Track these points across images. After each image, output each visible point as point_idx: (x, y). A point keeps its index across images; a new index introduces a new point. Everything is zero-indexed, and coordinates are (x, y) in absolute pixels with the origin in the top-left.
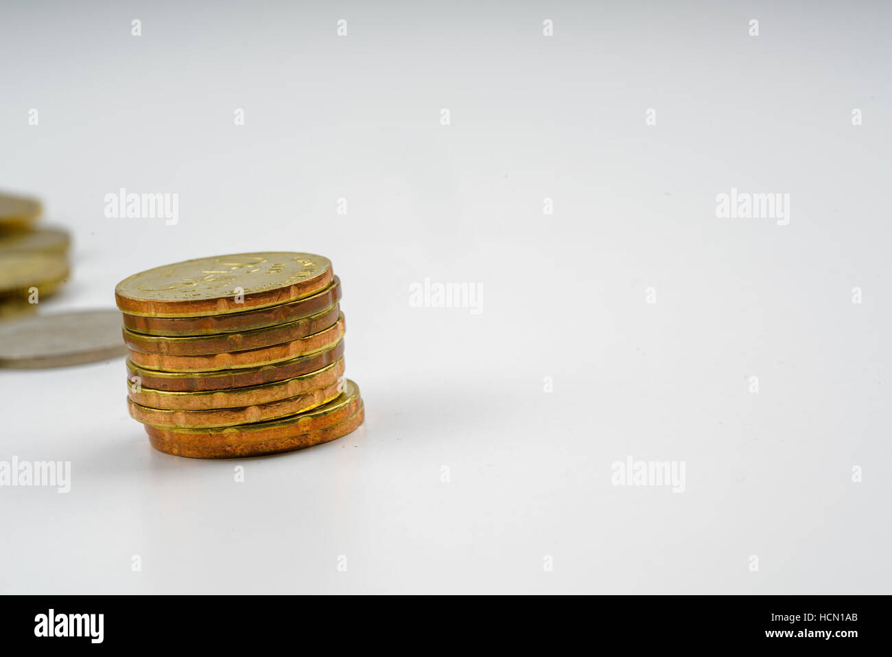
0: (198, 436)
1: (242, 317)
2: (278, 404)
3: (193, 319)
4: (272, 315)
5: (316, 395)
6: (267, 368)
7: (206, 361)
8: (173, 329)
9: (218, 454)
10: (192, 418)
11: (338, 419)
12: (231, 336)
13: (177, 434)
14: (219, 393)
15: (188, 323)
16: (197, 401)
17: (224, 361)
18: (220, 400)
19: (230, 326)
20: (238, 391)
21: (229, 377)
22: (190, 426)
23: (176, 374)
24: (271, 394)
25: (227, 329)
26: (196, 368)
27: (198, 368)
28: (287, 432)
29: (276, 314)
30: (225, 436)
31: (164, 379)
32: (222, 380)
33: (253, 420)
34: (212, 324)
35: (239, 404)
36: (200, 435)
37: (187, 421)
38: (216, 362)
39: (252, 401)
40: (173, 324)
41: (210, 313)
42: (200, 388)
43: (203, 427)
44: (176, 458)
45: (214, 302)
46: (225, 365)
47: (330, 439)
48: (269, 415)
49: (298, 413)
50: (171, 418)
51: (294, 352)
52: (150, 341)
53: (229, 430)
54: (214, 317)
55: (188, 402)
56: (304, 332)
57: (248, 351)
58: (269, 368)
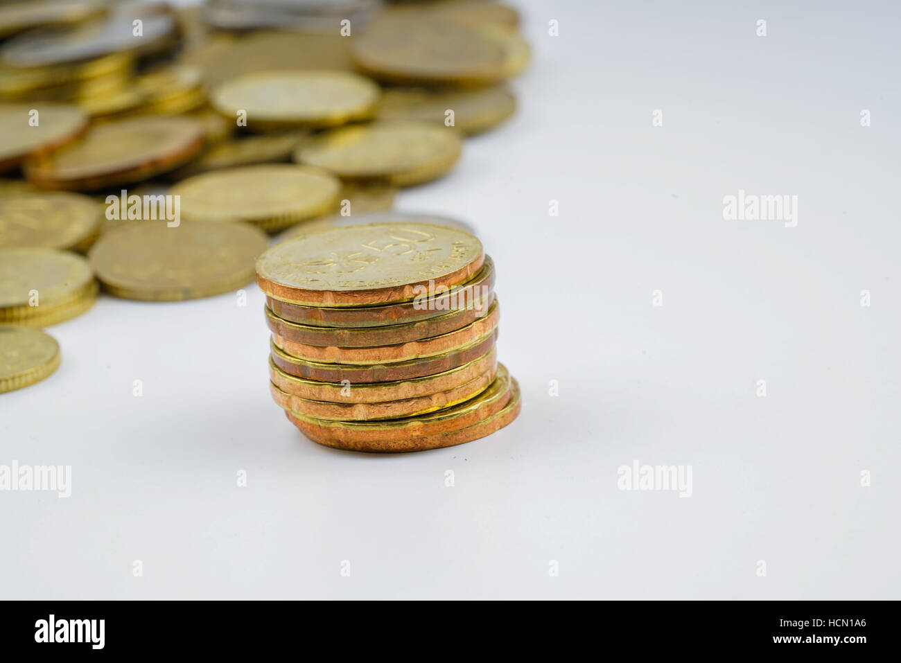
1: (350, 314)
2: (388, 405)
3: (304, 307)
6: (377, 367)
7: (317, 351)
8: (288, 314)
10: (304, 406)
14: (327, 386)
16: (307, 390)
18: (329, 393)
19: (338, 320)
21: (338, 372)
22: (302, 414)
23: (293, 359)
24: (379, 394)
25: (333, 323)
26: (308, 357)
27: (311, 357)
28: (393, 435)
30: (333, 430)
32: (331, 373)
33: (361, 418)
34: (321, 316)
35: (346, 400)
36: (311, 424)
37: (299, 408)
38: (327, 354)
39: (361, 398)
41: (318, 304)
42: (311, 378)
43: (313, 416)
45: (320, 293)
46: (335, 359)
48: (376, 413)
49: (411, 415)
51: (408, 354)
53: (337, 424)
54: (322, 308)
55: (301, 389)
56: (421, 335)
57: (357, 348)
58: (380, 367)
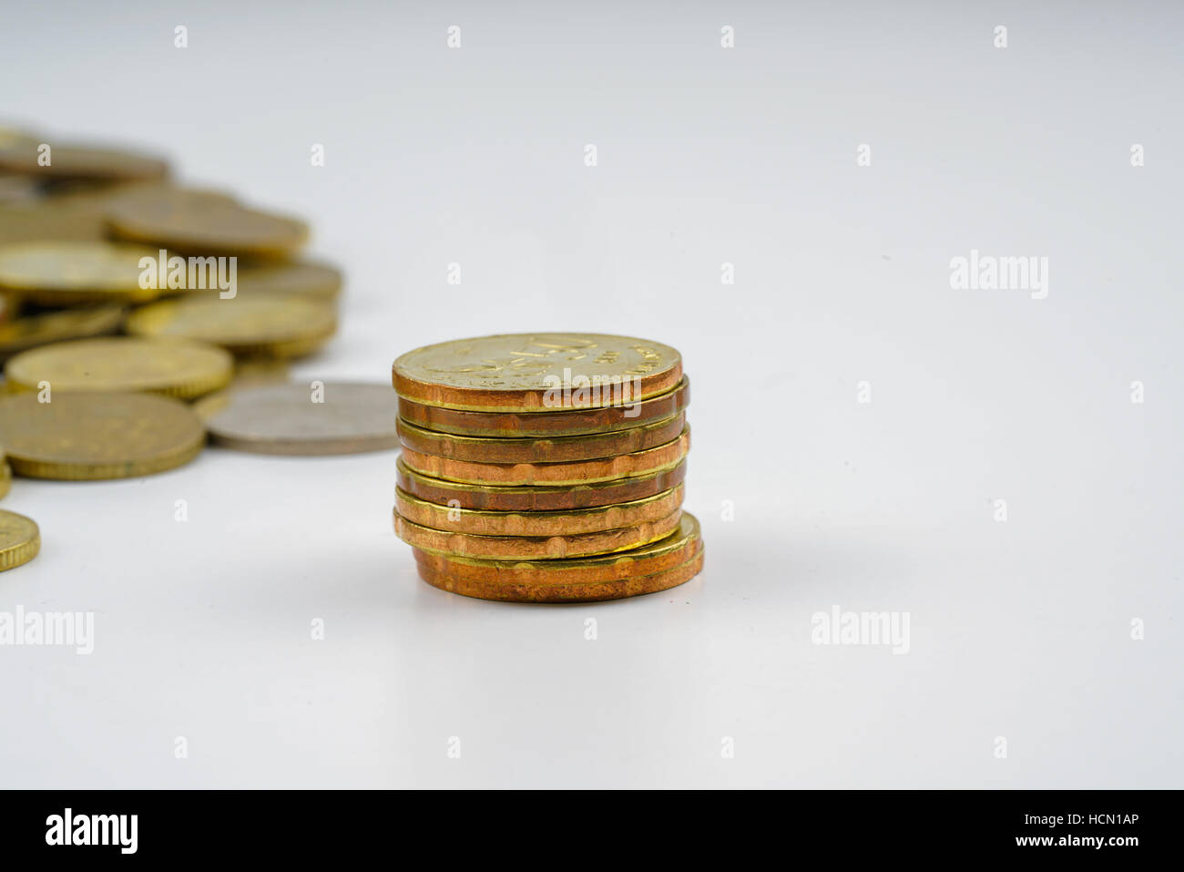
0: (481, 569)
1: (556, 419)
2: (591, 537)
3: (490, 415)
4: (595, 420)
5: (642, 530)
6: (581, 488)
7: (500, 471)
8: (462, 426)
9: (505, 596)
10: (476, 545)
11: (667, 564)
12: (537, 442)
13: (454, 564)
14: (514, 516)
15: (484, 419)
16: (484, 523)
17: (525, 474)
18: (515, 524)
19: (538, 428)
20: (540, 515)
21: (530, 496)
22: (472, 555)
23: (460, 485)
24: (582, 523)
25: (533, 432)
26: (487, 480)
27: (490, 480)
28: (599, 575)
29: (600, 418)
30: (516, 573)
31: (444, 490)
32: (520, 498)
33: (556, 555)
34: (514, 424)
35: (539, 533)
36: (484, 568)
37: (469, 548)
38: (514, 474)
39: (557, 530)
40: (462, 419)
41: (514, 409)
42: (490, 507)
43: (489, 557)
44: (450, 596)
45: (521, 394)
46: (525, 480)
47: (655, 589)
48: (578, 550)
49: (616, 551)
50: (448, 542)
51: (618, 471)
52: (430, 437)
53: (523, 566)
54: (517, 414)
55: (472, 523)
56: (634, 446)
57: (559, 464)
58: (584, 488)
